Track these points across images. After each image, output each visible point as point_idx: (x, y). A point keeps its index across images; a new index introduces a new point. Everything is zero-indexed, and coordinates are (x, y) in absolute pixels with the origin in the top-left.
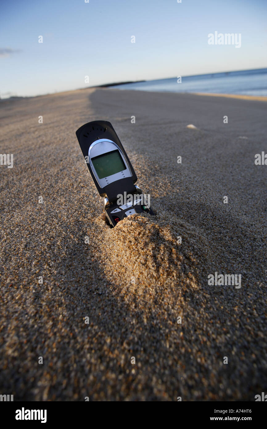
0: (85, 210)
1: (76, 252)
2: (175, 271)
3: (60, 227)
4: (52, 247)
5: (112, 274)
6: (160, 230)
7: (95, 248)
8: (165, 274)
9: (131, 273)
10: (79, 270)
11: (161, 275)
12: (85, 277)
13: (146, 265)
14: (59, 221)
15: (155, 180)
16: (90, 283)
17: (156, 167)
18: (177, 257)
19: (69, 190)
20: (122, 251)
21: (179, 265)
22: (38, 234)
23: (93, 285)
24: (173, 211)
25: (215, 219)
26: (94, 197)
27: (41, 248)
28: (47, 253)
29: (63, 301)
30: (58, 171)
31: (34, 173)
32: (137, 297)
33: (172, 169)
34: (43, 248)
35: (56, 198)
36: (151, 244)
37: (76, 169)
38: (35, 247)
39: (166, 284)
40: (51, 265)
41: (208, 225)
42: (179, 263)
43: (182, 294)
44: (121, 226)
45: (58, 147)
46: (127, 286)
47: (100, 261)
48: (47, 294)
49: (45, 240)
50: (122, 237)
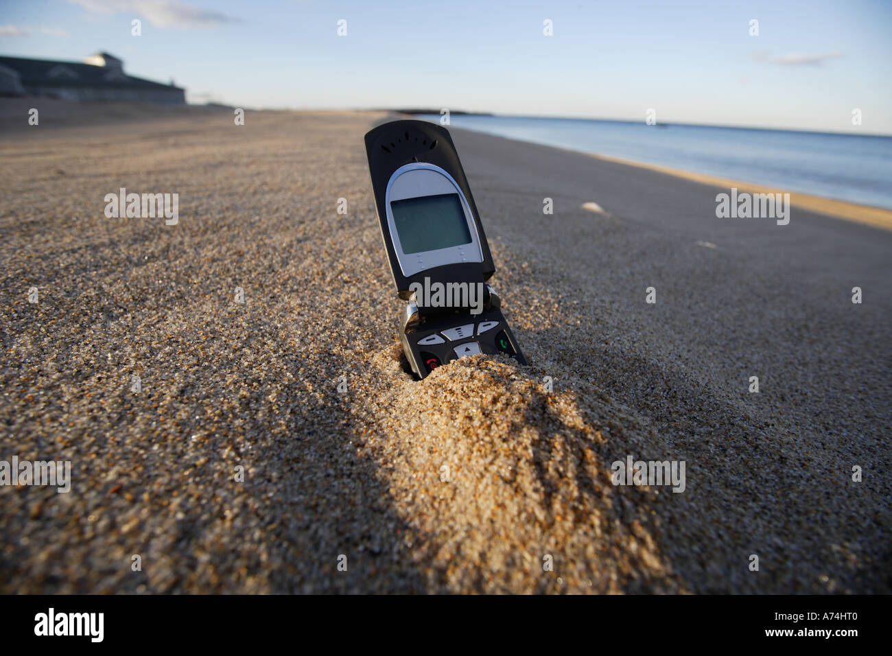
0: (348, 331)
1: (316, 426)
2: (597, 513)
3: (280, 361)
4: (252, 405)
5: (414, 498)
6: (550, 400)
7: (369, 424)
8: (570, 517)
9: (471, 502)
10: (320, 475)
11: (558, 519)
12: (335, 498)
13: (515, 485)
14: (279, 346)
15: (523, 292)
16: (349, 518)
17: (524, 266)
18: (600, 474)
19: (314, 285)
20: (444, 440)
21: (608, 497)
22: (220, 368)
23: (356, 525)
24: (569, 365)
25: (674, 397)
26: (374, 307)
27: (222, 403)
28: (236, 417)
29: (264, 557)
30: (291, 241)
31: (234, 236)
32: (487, 575)
33: (560, 277)
34: (229, 403)
35: (280, 296)
36: (529, 429)
37: (335, 244)
38: (207, 397)
39: (573, 546)
40: (242, 450)
41: (658, 408)
42: (607, 491)
43: (619, 581)
44: (444, 377)
45: (297, 198)
46: (458, 538)
47: (381, 460)
48: (218, 530)
49: (235, 384)
50: (446, 404)
